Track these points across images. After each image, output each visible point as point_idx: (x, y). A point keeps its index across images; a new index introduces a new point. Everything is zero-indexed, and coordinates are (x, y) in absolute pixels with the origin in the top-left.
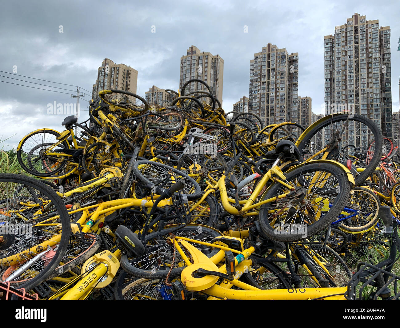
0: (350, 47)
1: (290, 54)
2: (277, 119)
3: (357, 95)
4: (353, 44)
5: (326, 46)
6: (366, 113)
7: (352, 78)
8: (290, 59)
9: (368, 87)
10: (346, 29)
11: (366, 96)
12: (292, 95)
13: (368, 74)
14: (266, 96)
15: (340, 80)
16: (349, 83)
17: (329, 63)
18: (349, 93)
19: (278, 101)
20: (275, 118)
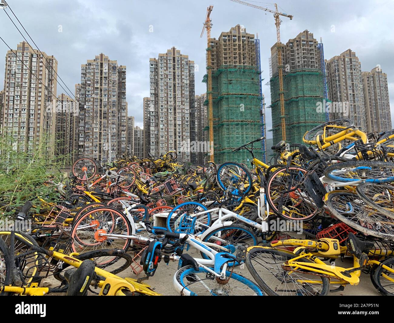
0: (170, 72)
1: (119, 66)
2: (109, 122)
3: (175, 109)
4: (172, 70)
5: (151, 67)
6: (181, 123)
7: (171, 96)
8: (119, 70)
9: (182, 104)
10: (167, 57)
11: (180, 111)
12: (121, 102)
13: (182, 95)
14: (99, 100)
15: (163, 97)
16: (169, 100)
17: (153, 81)
18: (169, 108)
19: (110, 107)
20: (108, 122)
